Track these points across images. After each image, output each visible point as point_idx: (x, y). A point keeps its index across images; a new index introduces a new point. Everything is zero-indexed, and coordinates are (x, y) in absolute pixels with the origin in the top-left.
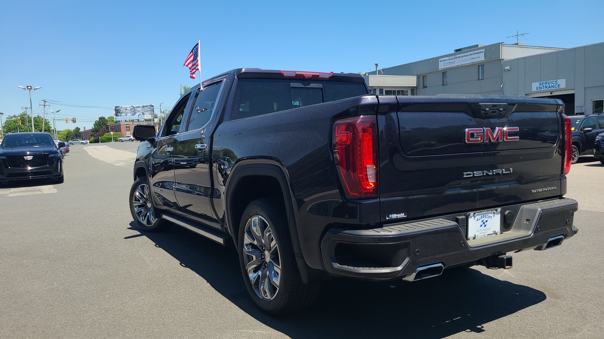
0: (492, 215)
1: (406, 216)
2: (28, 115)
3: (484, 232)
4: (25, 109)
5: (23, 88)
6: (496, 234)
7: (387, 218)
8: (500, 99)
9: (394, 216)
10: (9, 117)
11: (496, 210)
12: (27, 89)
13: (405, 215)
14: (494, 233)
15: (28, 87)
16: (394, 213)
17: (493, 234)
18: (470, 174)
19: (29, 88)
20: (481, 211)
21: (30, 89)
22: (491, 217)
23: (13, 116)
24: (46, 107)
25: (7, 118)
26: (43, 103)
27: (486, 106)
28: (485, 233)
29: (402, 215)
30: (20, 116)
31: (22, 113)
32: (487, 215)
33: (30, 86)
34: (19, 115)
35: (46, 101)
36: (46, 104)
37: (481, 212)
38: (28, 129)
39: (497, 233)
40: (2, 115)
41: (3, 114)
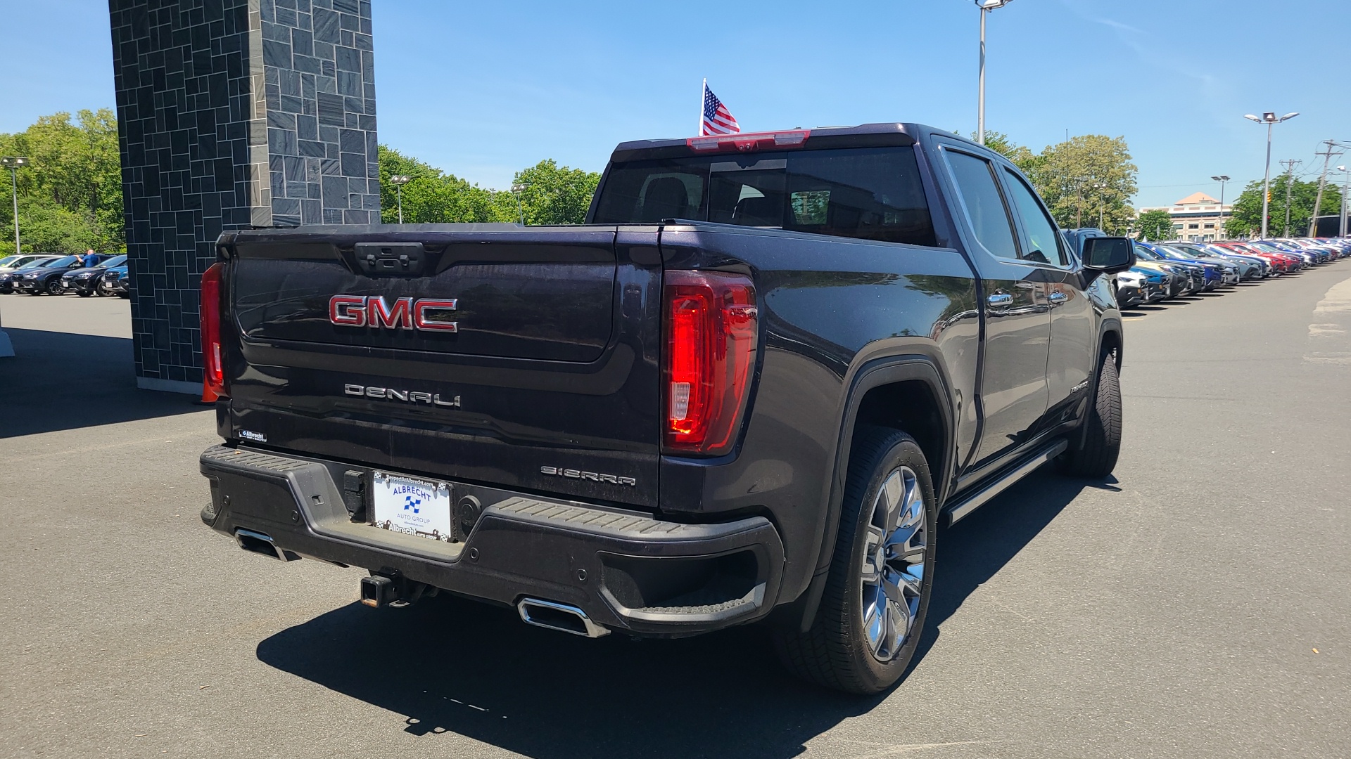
0: (430, 493)
1: (266, 441)
2: (1294, 178)
3: (413, 522)
4: (1287, 166)
5: (1255, 120)
6: (438, 538)
7: (240, 436)
8: (415, 234)
9: (250, 435)
10: (1251, 184)
11: (436, 485)
12: (1263, 122)
13: (264, 438)
14: (433, 535)
15: (1266, 115)
16: (250, 430)
17: (431, 535)
18: (357, 390)
19: (1268, 118)
20: (399, 474)
21: (1270, 120)
22: (427, 496)
23: (1260, 182)
24: (1332, 158)
25: (1248, 186)
26: (1325, 148)
27: (369, 250)
28: (414, 527)
29: (259, 437)
30: (1278, 180)
31: (1282, 174)
32: (416, 488)
33: (1273, 114)
34: (1275, 179)
35: (1333, 143)
36: (1334, 149)
37: (399, 477)
38: (1288, 211)
39: (440, 536)
40: (1226, 182)
41: (1228, 179)
